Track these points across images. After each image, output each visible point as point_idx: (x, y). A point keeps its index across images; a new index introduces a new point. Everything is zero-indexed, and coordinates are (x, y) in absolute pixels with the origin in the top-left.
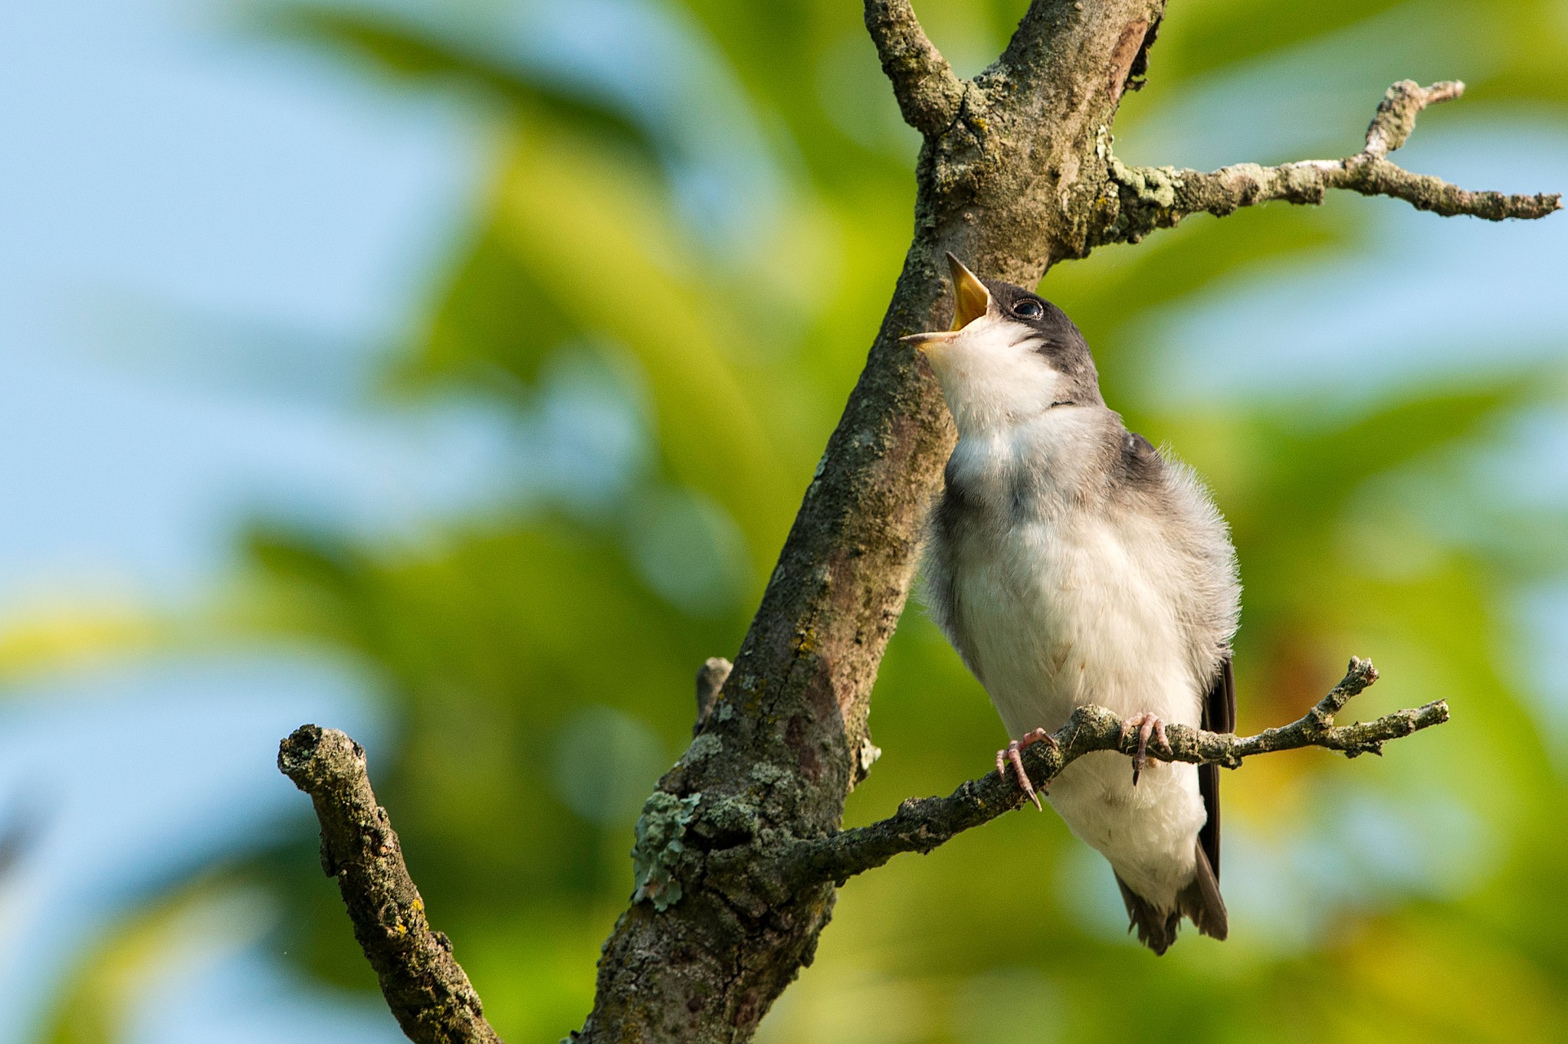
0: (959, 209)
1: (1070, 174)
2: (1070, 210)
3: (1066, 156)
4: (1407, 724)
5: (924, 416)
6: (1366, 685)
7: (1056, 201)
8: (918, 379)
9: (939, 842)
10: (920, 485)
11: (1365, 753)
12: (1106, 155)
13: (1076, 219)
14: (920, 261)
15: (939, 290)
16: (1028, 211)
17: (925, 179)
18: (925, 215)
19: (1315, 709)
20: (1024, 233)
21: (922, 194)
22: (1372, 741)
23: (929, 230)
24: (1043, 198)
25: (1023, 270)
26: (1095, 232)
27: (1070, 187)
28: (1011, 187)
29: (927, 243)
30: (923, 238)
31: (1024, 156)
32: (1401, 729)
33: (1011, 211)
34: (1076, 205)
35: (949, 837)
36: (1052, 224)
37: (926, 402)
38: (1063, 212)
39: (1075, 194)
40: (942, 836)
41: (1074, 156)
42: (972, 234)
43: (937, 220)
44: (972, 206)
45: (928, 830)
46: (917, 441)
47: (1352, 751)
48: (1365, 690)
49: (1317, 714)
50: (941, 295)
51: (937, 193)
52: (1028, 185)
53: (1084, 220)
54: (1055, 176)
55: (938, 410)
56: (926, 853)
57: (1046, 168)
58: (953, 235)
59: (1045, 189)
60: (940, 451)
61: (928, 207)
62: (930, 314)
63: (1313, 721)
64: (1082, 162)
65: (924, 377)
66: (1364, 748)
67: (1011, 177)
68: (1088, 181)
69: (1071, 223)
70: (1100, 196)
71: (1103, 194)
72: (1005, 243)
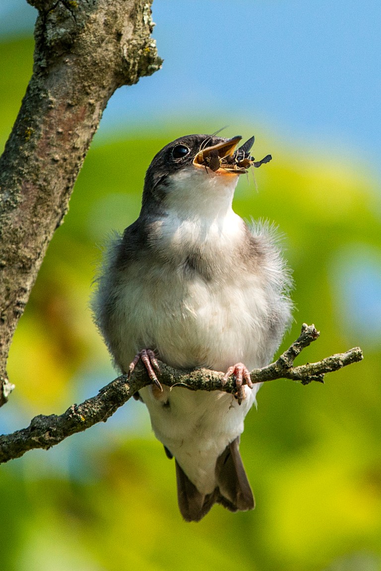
0: (61, 56)
1: (128, 34)
2: (128, 56)
3: (126, 23)
4: (338, 363)
5: (41, 182)
6: (313, 340)
7: (120, 51)
8: (37, 160)
9: (56, 442)
10: (39, 224)
11: (313, 382)
12: (149, 22)
13: (132, 61)
14: (37, 88)
15: (50, 106)
16: (103, 57)
17: (40, 38)
18: (40, 60)
19: (282, 356)
20: (101, 70)
21: (38, 47)
22: (317, 374)
23: (43, 69)
24: (112, 48)
25: (100, 92)
26: (143, 68)
27: (128, 41)
28: (93, 42)
29: (41, 77)
30: (38, 74)
31: (100, 23)
32: (335, 366)
33: (92, 57)
34: (132, 53)
35: (63, 439)
36: (117, 65)
37: (42, 174)
38: (124, 57)
39: (131, 46)
40: (59, 438)
41: (130, 23)
42: (69, 70)
43: (47, 63)
44: (68, 53)
45: (50, 435)
46: (37, 197)
47: (305, 380)
48: (312, 343)
49: (284, 359)
50: (51, 108)
51: (48, 46)
52: (103, 41)
53: (136, 61)
54: (119, 36)
55: (49, 179)
56: (48, 449)
57: (114, 30)
58: (58, 71)
59: (113, 43)
60: (50, 203)
61: (42, 55)
62: (44, 120)
63: (281, 364)
64: (135, 26)
65: (41, 159)
66: (313, 379)
67: (92, 36)
68: (138, 38)
69: (129, 64)
70: (146, 47)
71: (148, 45)
72: (89, 76)
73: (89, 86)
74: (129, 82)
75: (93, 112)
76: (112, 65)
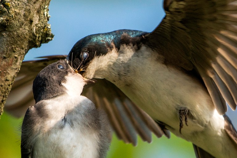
0: (1, 32)
1: (36, 21)
2: (36, 32)
3: (35, 15)
7: (32, 30)
12: (47, 15)
13: (38, 35)
16: (23, 33)
20: (22, 40)
24: (27, 28)
25: (21, 51)
26: (44, 39)
27: (36, 25)
28: (18, 25)
31: (22, 15)
33: (17, 33)
34: (38, 31)
36: (30, 37)
38: (34, 33)
39: (37, 27)
41: (37, 15)
42: (5, 40)
52: (23, 24)
53: (40, 35)
54: (31, 22)
57: (29, 19)
59: (28, 26)
64: (40, 17)
67: (17, 22)
68: (41, 23)
69: (36, 37)
70: (45, 28)
71: (46, 27)
72: (15, 43)
73: (15, 48)
74: (36, 46)
75: (17, 61)
76: (27, 37)
